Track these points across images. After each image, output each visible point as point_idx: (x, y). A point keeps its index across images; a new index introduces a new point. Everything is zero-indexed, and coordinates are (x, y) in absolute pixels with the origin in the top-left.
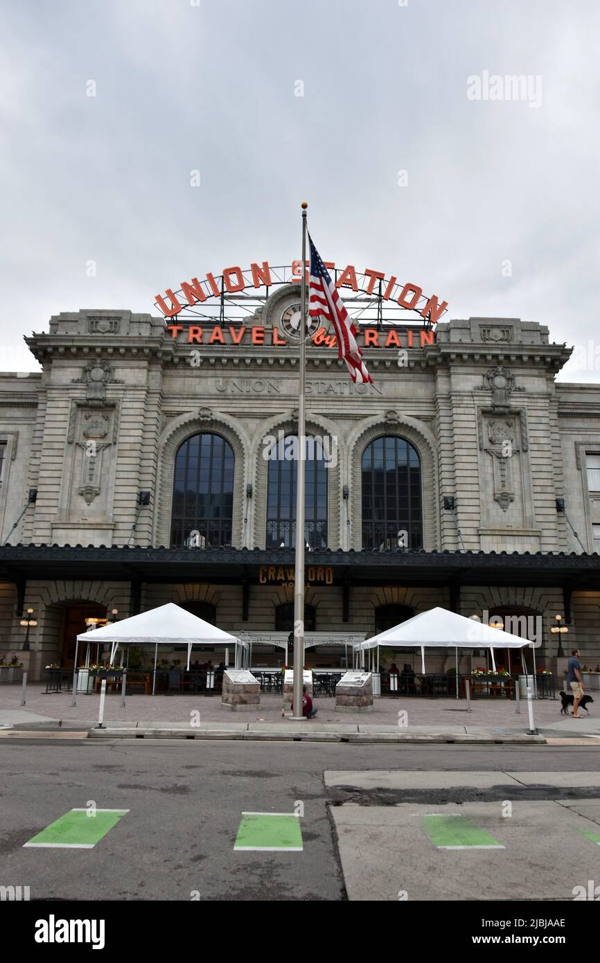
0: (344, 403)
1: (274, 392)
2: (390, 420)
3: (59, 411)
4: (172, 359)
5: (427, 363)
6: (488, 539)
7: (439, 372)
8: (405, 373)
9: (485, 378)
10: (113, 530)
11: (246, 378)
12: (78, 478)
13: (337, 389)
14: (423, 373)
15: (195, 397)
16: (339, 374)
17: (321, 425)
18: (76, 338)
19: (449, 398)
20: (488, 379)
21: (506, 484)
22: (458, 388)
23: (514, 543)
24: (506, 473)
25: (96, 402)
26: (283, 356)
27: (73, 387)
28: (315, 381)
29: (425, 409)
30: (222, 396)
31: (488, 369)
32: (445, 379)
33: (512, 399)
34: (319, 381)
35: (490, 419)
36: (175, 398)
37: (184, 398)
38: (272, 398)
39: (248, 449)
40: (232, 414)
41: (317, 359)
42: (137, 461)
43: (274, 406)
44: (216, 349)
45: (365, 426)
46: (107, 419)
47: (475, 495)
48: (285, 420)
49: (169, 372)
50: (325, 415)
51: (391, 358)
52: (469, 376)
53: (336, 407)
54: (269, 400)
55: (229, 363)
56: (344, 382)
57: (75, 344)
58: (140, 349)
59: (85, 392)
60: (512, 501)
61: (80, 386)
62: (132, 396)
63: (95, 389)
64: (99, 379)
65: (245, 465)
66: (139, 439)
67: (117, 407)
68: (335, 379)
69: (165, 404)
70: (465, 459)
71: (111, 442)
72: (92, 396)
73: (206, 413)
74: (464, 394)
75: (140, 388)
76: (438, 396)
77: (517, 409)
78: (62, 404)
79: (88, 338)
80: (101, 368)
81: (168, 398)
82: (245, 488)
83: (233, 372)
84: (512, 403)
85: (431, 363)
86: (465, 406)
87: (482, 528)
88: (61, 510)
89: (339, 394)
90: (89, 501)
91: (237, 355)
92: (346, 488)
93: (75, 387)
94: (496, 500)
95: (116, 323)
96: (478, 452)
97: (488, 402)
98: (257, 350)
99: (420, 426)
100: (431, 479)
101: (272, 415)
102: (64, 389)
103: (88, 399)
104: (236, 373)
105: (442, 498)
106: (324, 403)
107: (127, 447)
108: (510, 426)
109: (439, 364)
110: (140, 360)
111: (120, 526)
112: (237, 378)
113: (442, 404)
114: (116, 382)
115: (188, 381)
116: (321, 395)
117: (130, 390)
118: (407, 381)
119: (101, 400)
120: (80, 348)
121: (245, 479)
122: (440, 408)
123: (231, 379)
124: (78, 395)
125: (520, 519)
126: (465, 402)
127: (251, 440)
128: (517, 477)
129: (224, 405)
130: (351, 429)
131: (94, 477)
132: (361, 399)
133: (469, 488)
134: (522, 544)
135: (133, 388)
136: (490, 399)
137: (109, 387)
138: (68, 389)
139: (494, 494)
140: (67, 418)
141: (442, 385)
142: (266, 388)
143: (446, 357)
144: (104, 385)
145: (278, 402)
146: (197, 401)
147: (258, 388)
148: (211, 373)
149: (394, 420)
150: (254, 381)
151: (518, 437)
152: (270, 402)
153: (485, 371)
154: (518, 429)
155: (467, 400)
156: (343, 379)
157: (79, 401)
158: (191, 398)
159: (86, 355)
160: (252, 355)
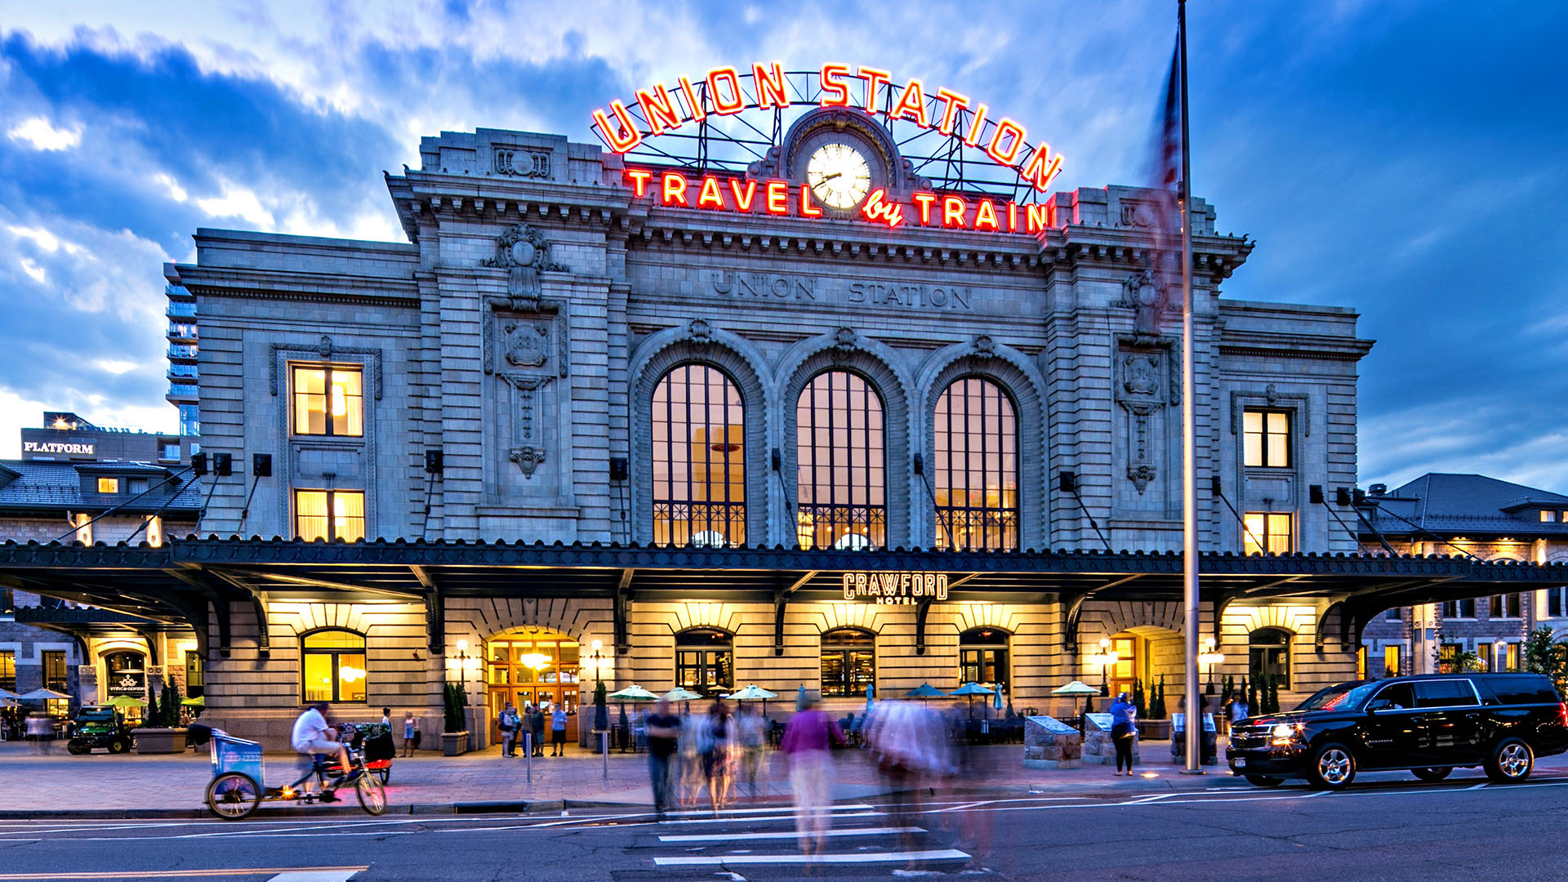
0: (913, 321)
1: (806, 298)
2: (982, 351)
3: (463, 316)
4: (642, 232)
5: (1039, 260)
6: (1122, 534)
7: (1058, 276)
8: (1005, 274)
9: (1127, 288)
10: (578, 519)
11: (762, 271)
12: (505, 433)
13: (903, 298)
14: (1030, 276)
15: (681, 301)
16: (904, 272)
17: (880, 356)
18: (484, 183)
19: (1072, 319)
20: (1131, 289)
21: (1145, 453)
22: (1087, 303)
23: (1156, 540)
24: (1145, 437)
25: (524, 303)
26: (823, 237)
27: (484, 274)
28: (869, 283)
29: (1031, 334)
30: (725, 301)
31: (1131, 273)
32: (1065, 287)
33: (1162, 324)
34: (875, 283)
35: (1128, 354)
36: (649, 302)
37: (663, 303)
38: (805, 308)
39: (771, 392)
40: (742, 334)
41: (875, 244)
42: (604, 407)
43: (807, 323)
44: (716, 218)
45: (944, 359)
46: (544, 333)
47: (1106, 470)
48: (824, 346)
49: (639, 256)
50: (885, 340)
51: (986, 249)
52: (1103, 285)
53: (902, 327)
54: (800, 311)
55: (735, 245)
56: (913, 285)
57: (482, 194)
58: (596, 212)
59: (505, 283)
60: (1151, 479)
61: (496, 272)
62: (585, 295)
63: (524, 279)
64: (527, 262)
65: (768, 418)
66: (604, 371)
67: (561, 313)
68: (899, 281)
69: (635, 312)
70: (1093, 415)
71: (556, 373)
72: (519, 291)
73: (701, 329)
74: (1096, 312)
75: (599, 281)
76: (1056, 315)
77: (1168, 340)
78: (467, 304)
79: (505, 185)
80: (531, 242)
81: (637, 301)
82: (769, 455)
83: (740, 261)
84: (1164, 330)
85: (1046, 259)
86: (1097, 332)
87: (1114, 518)
88: (487, 486)
89: (905, 306)
90: (528, 473)
91: (748, 231)
92: (918, 457)
93: (487, 274)
94: (1130, 478)
95: (544, 159)
96: (1113, 406)
97: (1128, 325)
98: (781, 223)
99: (1023, 361)
100: (1038, 445)
101: (803, 337)
102: (466, 277)
103: (512, 298)
104: (743, 263)
105: (1054, 474)
106: (884, 320)
107: (587, 383)
108: (1154, 366)
109: (1059, 262)
110: (593, 231)
111: (588, 513)
112: (747, 270)
113: (1061, 328)
114: (556, 268)
115: (668, 272)
116: (877, 306)
117: (582, 284)
118: (1006, 287)
119: (534, 299)
120: (490, 203)
121: (769, 440)
122: (1058, 334)
123: (737, 273)
124: (495, 289)
125: (1161, 506)
126: (1096, 326)
127: (774, 377)
128: (1160, 443)
129: (729, 318)
130: (923, 364)
131: (533, 432)
132: (939, 316)
133: (1097, 459)
134: (1166, 541)
135: (587, 281)
136: (1132, 322)
137: (546, 278)
138: (475, 277)
139: (1128, 469)
140: (479, 329)
141: (1061, 296)
142: (794, 291)
143: (1074, 249)
144: (538, 274)
145: (814, 316)
146: (686, 308)
147: (782, 291)
148: (704, 259)
149: (988, 352)
150: (774, 277)
151: (1166, 383)
152: (800, 314)
153: (1126, 276)
154: (1165, 371)
155: (1099, 323)
156: (911, 281)
157: (496, 301)
158: (675, 304)
159: (503, 215)
160: (772, 233)
